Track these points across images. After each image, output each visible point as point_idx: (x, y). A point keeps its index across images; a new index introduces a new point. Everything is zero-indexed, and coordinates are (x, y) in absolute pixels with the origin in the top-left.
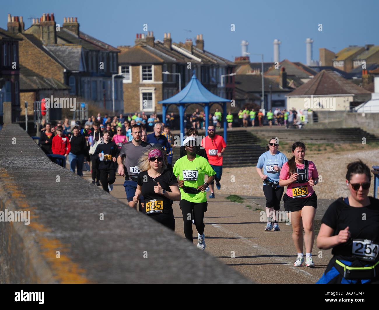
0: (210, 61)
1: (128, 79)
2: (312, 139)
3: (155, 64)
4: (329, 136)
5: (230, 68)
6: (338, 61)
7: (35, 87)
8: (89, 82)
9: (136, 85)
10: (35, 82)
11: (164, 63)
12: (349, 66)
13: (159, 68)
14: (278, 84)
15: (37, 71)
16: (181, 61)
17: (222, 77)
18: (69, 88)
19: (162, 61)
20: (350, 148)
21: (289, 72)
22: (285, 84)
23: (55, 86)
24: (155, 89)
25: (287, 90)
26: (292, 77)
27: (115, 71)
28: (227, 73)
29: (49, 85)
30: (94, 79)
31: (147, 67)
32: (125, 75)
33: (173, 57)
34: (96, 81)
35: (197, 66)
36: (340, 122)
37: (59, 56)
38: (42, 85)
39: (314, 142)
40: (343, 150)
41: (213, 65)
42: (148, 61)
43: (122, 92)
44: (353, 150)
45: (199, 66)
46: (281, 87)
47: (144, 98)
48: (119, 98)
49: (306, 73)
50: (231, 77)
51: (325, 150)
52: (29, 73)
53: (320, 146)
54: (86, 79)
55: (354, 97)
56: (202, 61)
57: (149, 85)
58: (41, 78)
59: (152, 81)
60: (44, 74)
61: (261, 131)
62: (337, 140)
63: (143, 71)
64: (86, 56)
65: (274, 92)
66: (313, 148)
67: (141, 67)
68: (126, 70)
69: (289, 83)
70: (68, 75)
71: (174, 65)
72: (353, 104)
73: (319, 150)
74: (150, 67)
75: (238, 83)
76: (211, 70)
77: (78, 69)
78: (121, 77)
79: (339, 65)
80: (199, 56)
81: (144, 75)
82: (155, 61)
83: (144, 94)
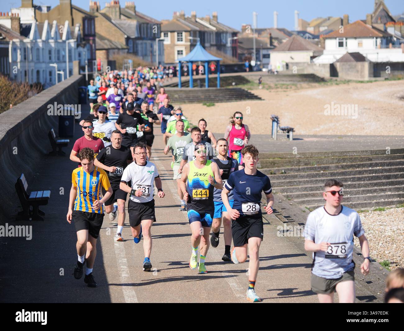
0: (221, 29)
1: (168, 41)
2: (283, 81)
3: (186, 31)
4: (294, 79)
5: (235, 34)
6: (310, 27)
7: (106, 47)
8: (142, 44)
9: (173, 45)
10: (106, 44)
11: (191, 31)
12: (317, 30)
13: (188, 34)
14: (266, 44)
15: (108, 37)
16: (202, 29)
17: (229, 40)
18: (128, 47)
19: (189, 29)
20: (307, 86)
21: (273, 36)
22: (271, 43)
23: (120, 47)
24: (186, 48)
25: (272, 47)
26: (276, 39)
27: (159, 36)
28: (233, 37)
29: (115, 45)
30: (144, 41)
31: (180, 33)
32: (166, 39)
33: (197, 27)
34: (146, 44)
35: (213, 33)
36: (303, 70)
37: (122, 27)
38: (111, 46)
39: (285, 83)
40: (302, 88)
41: (223, 32)
42: (180, 29)
43: (163, 50)
44: (309, 88)
45: (214, 33)
46: (269, 46)
47: (178, 54)
48: (161, 54)
49: (285, 36)
50: (236, 40)
51: (291, 88)
52: (102, 38)
53: (288, 85)
54: (139, 42)
55: (314, 53)
56: (216, 29)
57: (182, 45)
58: (110, 41)
59: (183, 43)
60: (112, 39)
61: (251, 75)
62: (299, 81)
63: (178, 36)
64: (140, 27)
65: (264, 49)
66: (284, 87)
67: (176, 34)
68: (166, 35)
69: (274, 43)
70: (128, 39)
71: (198, 33)
72: (312, 58)
73: (287, 88)
74: (182, 34)
75: (241, 43)
76: (222, 36)
77: (134, 35)
78: (163, 40)
79: (310, 30)
80: (214, 26)
81: (178, 39)
82: (185, 30)
83: (178, 51)
